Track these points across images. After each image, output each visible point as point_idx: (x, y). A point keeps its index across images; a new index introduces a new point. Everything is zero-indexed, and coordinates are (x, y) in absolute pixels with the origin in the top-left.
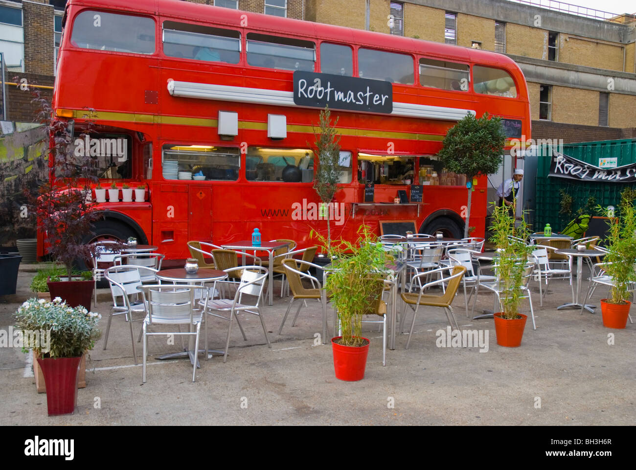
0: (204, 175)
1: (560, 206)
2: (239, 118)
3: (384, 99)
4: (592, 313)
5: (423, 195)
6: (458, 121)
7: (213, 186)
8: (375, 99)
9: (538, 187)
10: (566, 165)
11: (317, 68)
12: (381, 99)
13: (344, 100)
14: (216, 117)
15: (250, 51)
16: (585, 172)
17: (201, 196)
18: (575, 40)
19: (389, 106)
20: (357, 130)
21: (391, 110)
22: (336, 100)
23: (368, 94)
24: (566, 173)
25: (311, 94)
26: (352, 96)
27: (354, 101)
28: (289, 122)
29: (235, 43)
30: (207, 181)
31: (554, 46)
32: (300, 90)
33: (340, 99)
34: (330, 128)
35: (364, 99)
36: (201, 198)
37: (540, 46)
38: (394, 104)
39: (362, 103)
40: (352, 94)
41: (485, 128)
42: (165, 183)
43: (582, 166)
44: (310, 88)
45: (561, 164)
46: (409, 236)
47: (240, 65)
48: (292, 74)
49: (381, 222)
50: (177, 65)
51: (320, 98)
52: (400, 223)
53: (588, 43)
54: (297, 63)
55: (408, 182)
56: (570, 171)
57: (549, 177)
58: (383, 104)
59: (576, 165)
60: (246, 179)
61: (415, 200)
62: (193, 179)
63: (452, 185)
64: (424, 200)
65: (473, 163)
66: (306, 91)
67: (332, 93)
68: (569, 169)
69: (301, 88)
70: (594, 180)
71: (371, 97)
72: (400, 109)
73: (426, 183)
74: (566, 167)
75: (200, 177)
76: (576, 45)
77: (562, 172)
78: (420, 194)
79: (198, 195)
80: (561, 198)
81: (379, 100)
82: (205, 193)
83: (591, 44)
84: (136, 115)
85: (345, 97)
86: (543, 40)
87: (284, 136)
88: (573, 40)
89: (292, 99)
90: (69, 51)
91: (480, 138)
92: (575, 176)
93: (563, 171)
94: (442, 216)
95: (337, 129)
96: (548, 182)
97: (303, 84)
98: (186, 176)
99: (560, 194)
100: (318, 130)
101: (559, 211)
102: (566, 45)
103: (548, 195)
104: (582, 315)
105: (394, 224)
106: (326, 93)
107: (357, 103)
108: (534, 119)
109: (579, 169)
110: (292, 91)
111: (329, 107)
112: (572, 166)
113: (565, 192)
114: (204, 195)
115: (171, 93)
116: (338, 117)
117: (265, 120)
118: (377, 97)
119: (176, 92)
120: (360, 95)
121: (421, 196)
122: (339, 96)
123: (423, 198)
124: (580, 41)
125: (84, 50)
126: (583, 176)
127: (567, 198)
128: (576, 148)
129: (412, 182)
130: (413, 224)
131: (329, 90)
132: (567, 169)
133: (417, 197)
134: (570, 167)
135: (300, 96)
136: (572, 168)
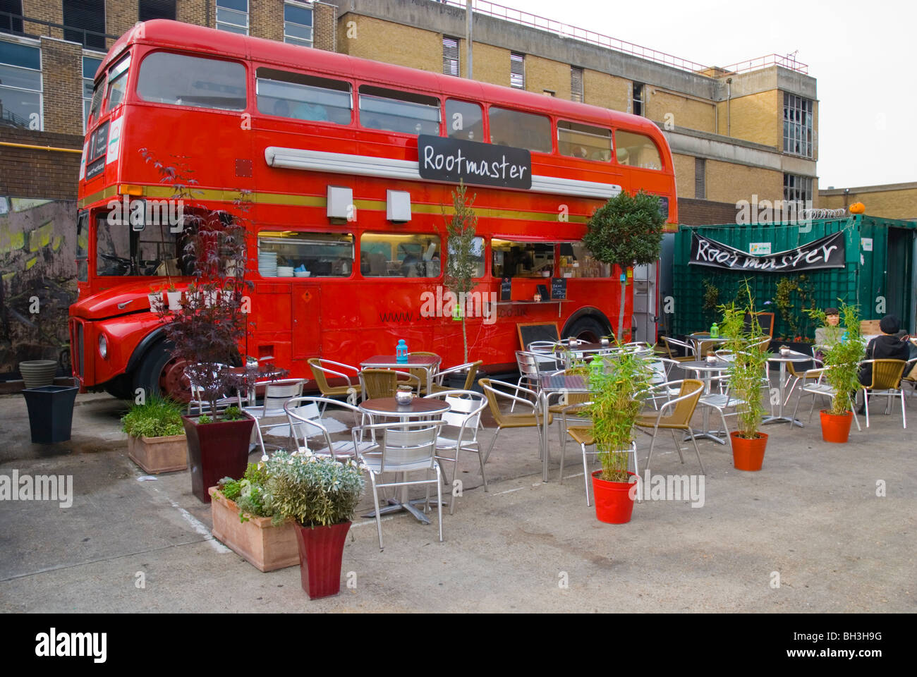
0: (307, 270)
1: (704, 300)
2: (353, 196)
3: (521, 171)
4: (800, 427)
5: (566, 290)
6: (609, 199)
7: (320, 284)
8: (512, 171)
9: (675, 278)
10: (710, 251)
11: (443, 131)
12: (518, 171)
13: (477, 173)
14: (325, 194)
15: (364, 109)
16: (734, 259)
17: (307, 298)
18: (663, 94)
19: (527, 181)
20: (490, 210)
21: (530, 186)
22: (468, 172)
23: (504, 165)
24: (711, 260)
25: (439, 165)
26: (486, 167)
27: (488, 174)
28: (414, 200)
29: (344, 98)
30: (311, 278)
31: (639, 99)
32: (427, 159)
33: (472, 171)
34: (466, 209)
35: (500, 171)
36: (307, 301)
37: (623, 99)
38: (534, 177)
39: (497, 176)
40: (486, 164)
41: (643, 208)
42: (263, 282)
43: (730, 252)
44: (438, 157)
45: (704, 250)
46: (572, 343)
47: (353, 127)
48: (416, 139)
49: (519, 326)
50: (276, 126)
51: (449, 169)
52: (540, 326)
53: (677, 98)
54: (419, 125)
55: (547, 274)
56: (715, 258)
57: (690, 265)
58: (521, 177)
59: (722, 251)
60: (361, 274)
61: (557, 297)
62: (294, 276)
63: (595, 277)
64: (568, 295)
65: (630, 252)
66: (433, 160)
67: (463, 163)
68: (715, 256)
69: (428, 157)
70: (746, 269)
71: (508, 169)
72: (541, 183)
73: (567, 275)
74: (711, 254)
75: (304, 274)
76: (663, 100)
77: (706, 259)
78: (564, 289)
79: (304, 296)
80: (704, 290)
81: (517, 172)
82: (312, 294)
83: (680, 99)
84: (225, 192)
85: (478, 168)
86: (626, 92)
87: (409, 218)
88: (659, 94)
89: (417, 171)
90: (136, 105)
91: (638, 220)
92: (722, 264)
93: (707, 256)
94: (586, 316)
95: (474, 210)
96: (689, 271)
97: (429, 151)
98: (286, 272)
99: (703, 286)
100: (450, 211)
101: (703, 305)
102: (654, 99)
103: (688, 287)
104: (792, 429)
105: (534, 327)
106: (456, 164)
107: (492, 176)
108: (681, 196)
109: (726, 256)
110: (416, 160)
111: (464, 182)
112: (718, 251)
113: (710, 282)
114: (310, 296)
115: (269, 162)
116: (475, 194)
117: (384, 198)
118: (514, 169)
119: (278, 162)
120: (495, 166)
121: (564, 292)
122: (472, 167)
123: (566, 294)
124: (667, 95)
125: (156, 105)
126: (732, 264)
127: (713, 290)
128: (722, 230)
129: (551, 274)
130: (555, 327)
131: (459, 159)
132: (712, 256)
133: (559, 292)
134: (715, 253)
135: (426, 167)
136: (717, 255)
